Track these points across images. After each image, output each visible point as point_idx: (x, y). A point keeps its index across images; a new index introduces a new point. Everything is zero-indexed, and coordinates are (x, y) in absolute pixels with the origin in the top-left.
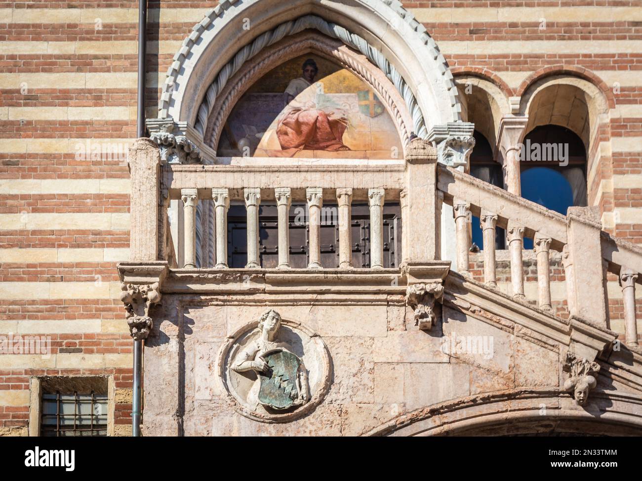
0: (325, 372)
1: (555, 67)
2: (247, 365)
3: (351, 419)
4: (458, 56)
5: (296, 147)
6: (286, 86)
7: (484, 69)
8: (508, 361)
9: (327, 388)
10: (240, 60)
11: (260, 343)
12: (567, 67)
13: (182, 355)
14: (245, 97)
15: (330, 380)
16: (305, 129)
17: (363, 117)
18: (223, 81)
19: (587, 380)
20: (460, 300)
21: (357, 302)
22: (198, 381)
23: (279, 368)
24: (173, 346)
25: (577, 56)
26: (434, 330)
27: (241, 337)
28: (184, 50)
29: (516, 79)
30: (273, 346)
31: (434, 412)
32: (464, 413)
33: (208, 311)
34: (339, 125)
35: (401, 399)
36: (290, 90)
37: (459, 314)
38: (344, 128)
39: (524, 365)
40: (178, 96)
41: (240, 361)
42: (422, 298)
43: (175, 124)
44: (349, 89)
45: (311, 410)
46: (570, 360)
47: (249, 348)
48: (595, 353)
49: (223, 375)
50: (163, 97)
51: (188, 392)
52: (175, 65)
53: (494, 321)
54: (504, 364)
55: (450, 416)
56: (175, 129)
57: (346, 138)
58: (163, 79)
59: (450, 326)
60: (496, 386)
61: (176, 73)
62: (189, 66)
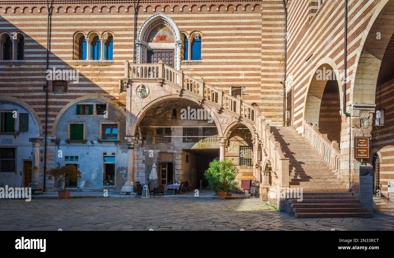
0: (148, 92)
1: (195, 30)
2: (139, 91)
3: (152, 98)
4: (181, 28)
5: (159, 40)
6: (157, 30)
7: (185, 31)
8: (171, 90)
9: (149, 94)
10: (150, 27)
11: (140, 88)
12: (197, 30)
13: (131, 89)
14: (151, 32)
15: (149, 93)
16: (160, 37)
17: (169, 35)
18: (148, 31)
19: (179, 93)
20: (165, 82)
21: (153, 82)
22: (133, 93)
23: (143, 91)
24: (130, 88)
25: (198, 28)
26: (162, 86)
27: (138, 87)
28: (141, 28)
29: (189, 32)
30: (142, 88)
31: (161, 97)
32: (165, 97)
33: (134, 83)
35: (157, 95)
36: (158, 31)
37: (165, 84)
38: (166, 37)
39: (173, 91)
40: (140, 35)
41: (138, 90)
42: (160, 82)
43: (139, 40)
44: (167, 30)
45: (147, 97)
46: (177, 91)
47: (139, 89)
48: (180, 90)
49: (136, 92)
50: (138, 35)
51: (132, 94)
52: (139, 30)
53: (169, 85)
54: (170, 91)
55: (163, 98)
56: (139, 41)
57: (166, 39)
58: (138, 33)
59: (164, 85)
60: (169, 94)
61: (139, 32)
62: (141, 30)
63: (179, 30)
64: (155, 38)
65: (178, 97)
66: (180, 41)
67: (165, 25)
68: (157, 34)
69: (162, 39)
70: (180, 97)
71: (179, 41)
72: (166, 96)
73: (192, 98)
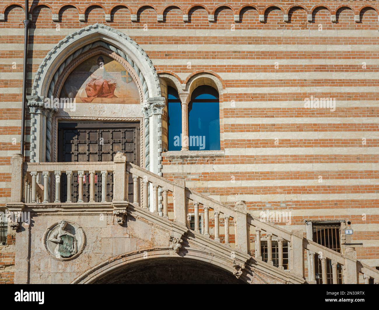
0: (83, 242)
1: (201, 71)
2: (54, 240)
3: (93, 260)
4: (160, 66)
5: (94, 96)
6: (90, 69)
7: (171, 72)
8: (151, 237)
9: (84, 248)
10: (69, 61)
11: (59, 231)
12: (205, 71)
13: (30, 235)
14: (71, 74)
15: (85, 244)
16: (98, 88)
17: (123, 82)
18: (61, 70)
19: (178, 245)
20: (133, 214)
22: (36, 245)
23: (66, 241)
24: (26, 232)
25: (210, 66)
26: (124, 225)
27: (52, 228)
28: (43, 63)
29: (184, 76)
30: (64, 233)
31: (123, 257)
32: (134, 256)
33: (40, 218)
34: (113, 86)
35: (111, 252)
36: (91, 71)
37: (133, 219)
38: (115, 88)
39: (157, 238)
40: (40, 83)
41: (51, 238)
42: (120, 215)
43: (39, 97)
44: (117, 70)
45: (78, 256)
46: (172, 238)
47: (54, 233)
48: (181, 236)
49: (45, 243)
50: (34, 84)
51: (32, 249)
52: (39, 70)
53: (146, 221)
54: (149, 238)
55: (129, 258)
56: (39, 99)
57: (116, 92)
58: (34, 76)
59: (130, 223)
60: (146, 246)
61: (40, 73)
62: (46, 69)
63: (155, 70)
64: (82, 92)
65: (173, 254)
66: (159, 100)
67: (113, 55)
68: (89, 79)
69: (103, 94)
70: (177, 256)
71: (155, 99)
72: (138, 253)
73: (215, 259)
